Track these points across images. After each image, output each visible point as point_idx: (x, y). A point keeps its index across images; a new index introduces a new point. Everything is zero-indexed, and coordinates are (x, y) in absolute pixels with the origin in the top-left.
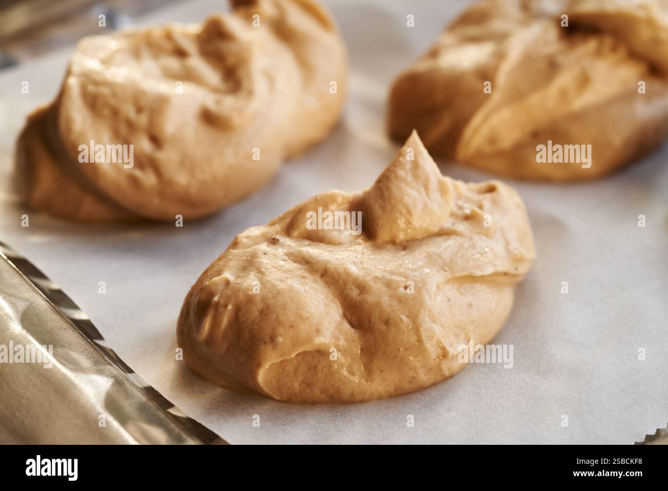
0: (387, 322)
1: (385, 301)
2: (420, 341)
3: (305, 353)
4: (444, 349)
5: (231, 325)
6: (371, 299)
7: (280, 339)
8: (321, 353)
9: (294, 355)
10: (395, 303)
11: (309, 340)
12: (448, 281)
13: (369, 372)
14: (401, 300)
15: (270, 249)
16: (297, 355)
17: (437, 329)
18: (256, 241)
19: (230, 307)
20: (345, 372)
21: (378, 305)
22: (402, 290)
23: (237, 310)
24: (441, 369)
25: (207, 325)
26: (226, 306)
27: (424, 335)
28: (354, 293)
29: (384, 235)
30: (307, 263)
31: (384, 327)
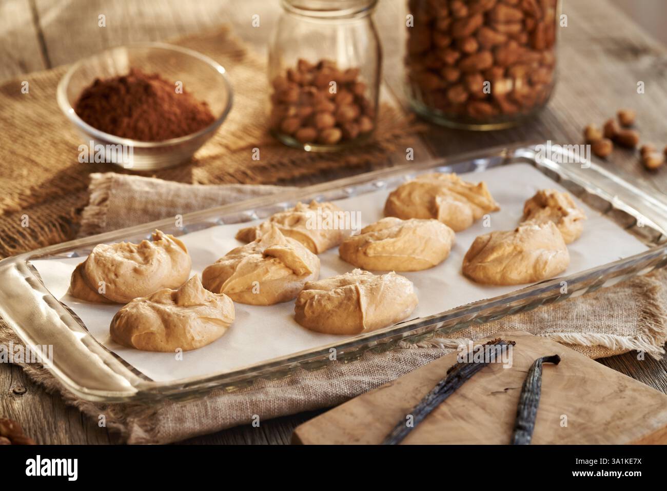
0: (175, 326)
1: (176, 319)
2: (185, 333)
3: (147, 333)
4: (193, 337)
5: (125, 323)
6: (171, 319)
7: (139, 327)
8: (152, 333)
9: (143, 333)
10: (178, 320)
11: (149, 328)
12: (199, 318)
13: (167, 341)
14: (180, 320)
15: (143, 304)
16: (145, 333)
17: (192, 331)
18: (139, 301)
19: (126, 317)
20: (159, 340)
21: (173, 320)
22: (182, 317)
23: (128, 318)
24: (192, 344)
25: (118, 323)
26: (124, 317)
27: (187, 331)
28: (166, 317)
29: (180, 303)
30: (153, 308)
31: (173, 328)
